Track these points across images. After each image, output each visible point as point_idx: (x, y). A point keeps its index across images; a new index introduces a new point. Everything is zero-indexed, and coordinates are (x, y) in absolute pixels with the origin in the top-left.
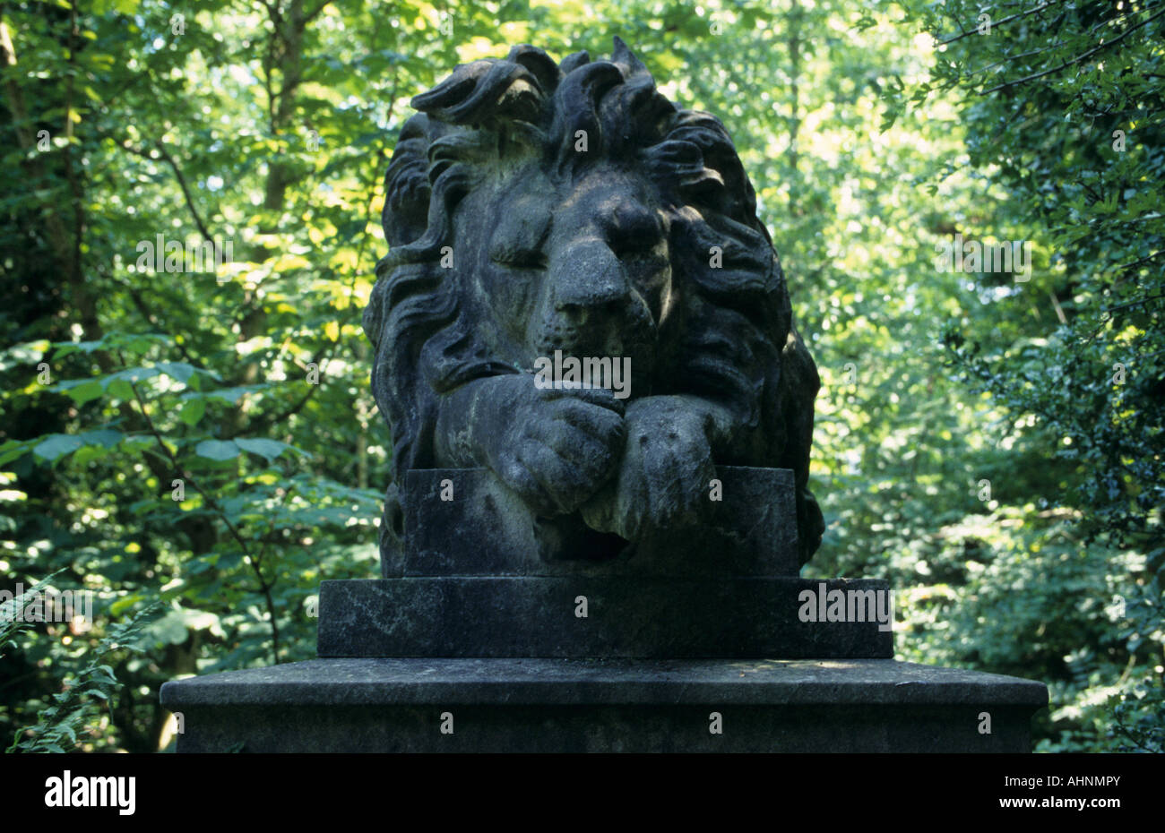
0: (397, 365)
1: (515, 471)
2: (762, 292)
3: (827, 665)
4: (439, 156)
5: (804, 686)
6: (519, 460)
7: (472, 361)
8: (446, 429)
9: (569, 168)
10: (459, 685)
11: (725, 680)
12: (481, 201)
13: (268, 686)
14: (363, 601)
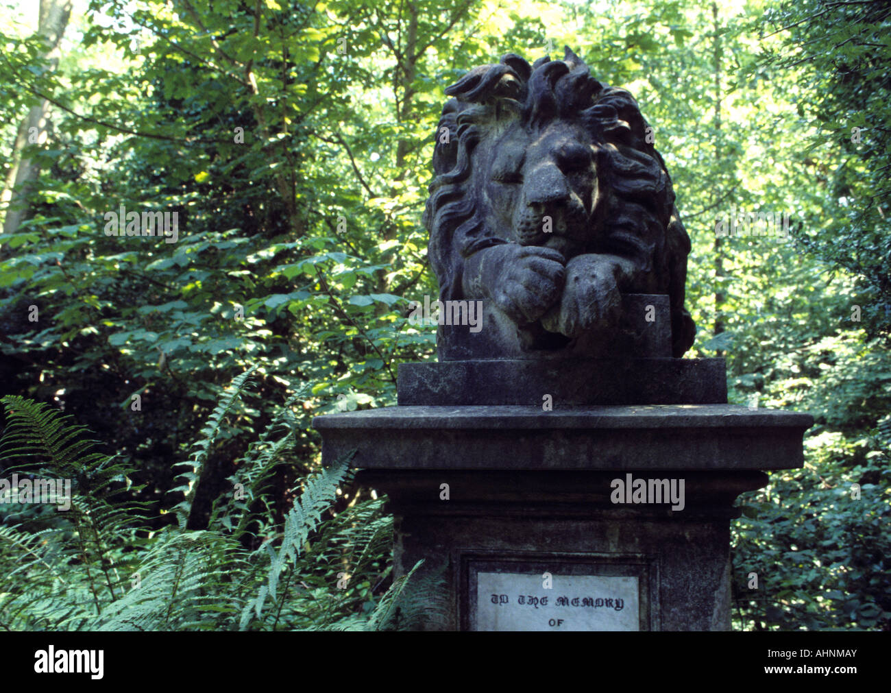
0: (440, 243)
1: (502, 298)
2: (654, 192)
3: (686, 407)
4: (463, 122)
5: (669, 418)
6: (505, 292)
7: (482, 238)
8: (468, 278)
9: (537, 124)
10: (471, 418)
11: (623, 415)
12: (486, 146)
13: (367, 419)
14: (422, 374)
